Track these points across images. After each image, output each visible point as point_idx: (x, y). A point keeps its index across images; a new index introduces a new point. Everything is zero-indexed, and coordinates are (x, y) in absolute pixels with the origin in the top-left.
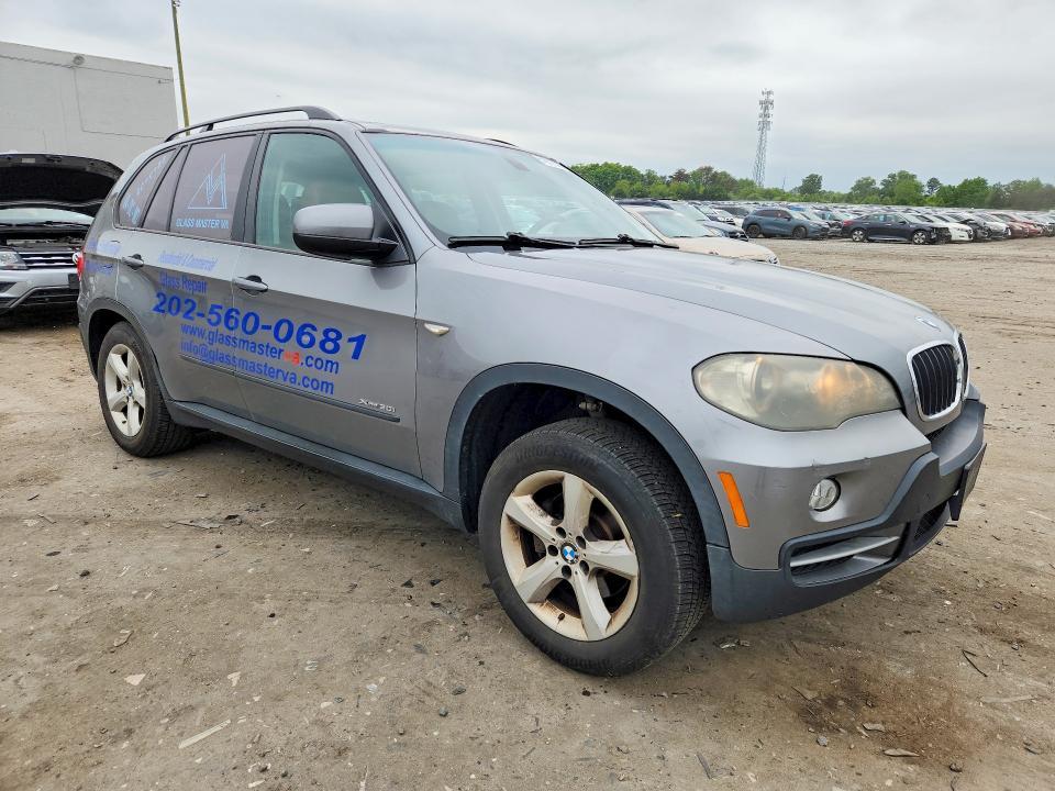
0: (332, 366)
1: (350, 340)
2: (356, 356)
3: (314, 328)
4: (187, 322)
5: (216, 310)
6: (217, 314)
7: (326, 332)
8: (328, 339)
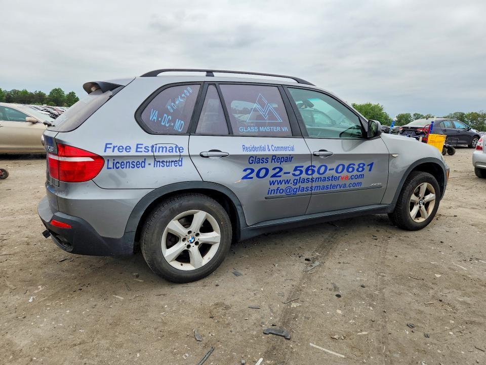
0: (362, 176)
1: (368, 165)
2: (370, 170)
3: (354, 165)
4: (274, 179)
5: (298, 169)
6: (299, 170)
7: (359, 165)
8: (360, 167)
